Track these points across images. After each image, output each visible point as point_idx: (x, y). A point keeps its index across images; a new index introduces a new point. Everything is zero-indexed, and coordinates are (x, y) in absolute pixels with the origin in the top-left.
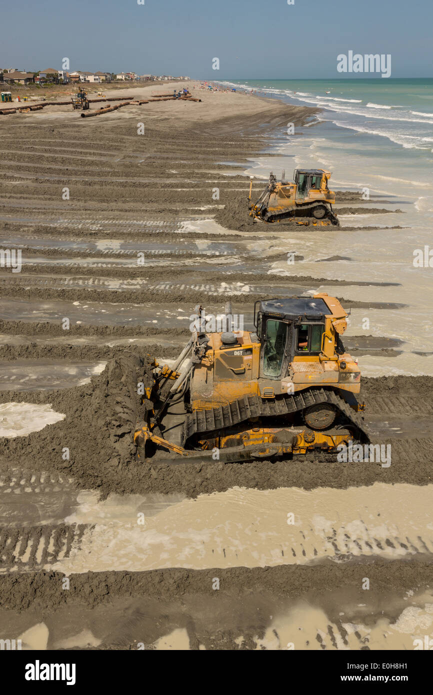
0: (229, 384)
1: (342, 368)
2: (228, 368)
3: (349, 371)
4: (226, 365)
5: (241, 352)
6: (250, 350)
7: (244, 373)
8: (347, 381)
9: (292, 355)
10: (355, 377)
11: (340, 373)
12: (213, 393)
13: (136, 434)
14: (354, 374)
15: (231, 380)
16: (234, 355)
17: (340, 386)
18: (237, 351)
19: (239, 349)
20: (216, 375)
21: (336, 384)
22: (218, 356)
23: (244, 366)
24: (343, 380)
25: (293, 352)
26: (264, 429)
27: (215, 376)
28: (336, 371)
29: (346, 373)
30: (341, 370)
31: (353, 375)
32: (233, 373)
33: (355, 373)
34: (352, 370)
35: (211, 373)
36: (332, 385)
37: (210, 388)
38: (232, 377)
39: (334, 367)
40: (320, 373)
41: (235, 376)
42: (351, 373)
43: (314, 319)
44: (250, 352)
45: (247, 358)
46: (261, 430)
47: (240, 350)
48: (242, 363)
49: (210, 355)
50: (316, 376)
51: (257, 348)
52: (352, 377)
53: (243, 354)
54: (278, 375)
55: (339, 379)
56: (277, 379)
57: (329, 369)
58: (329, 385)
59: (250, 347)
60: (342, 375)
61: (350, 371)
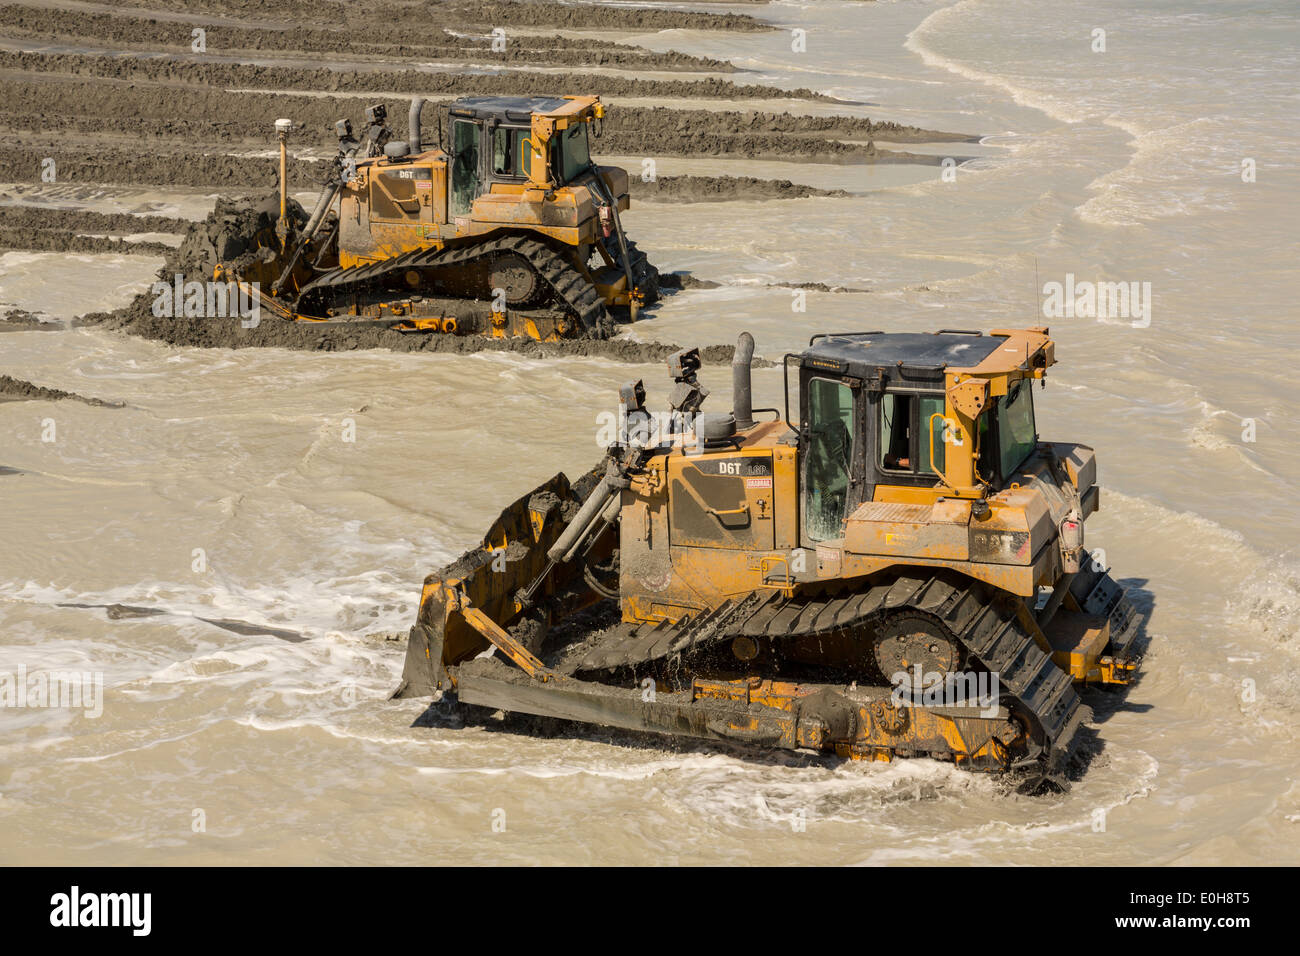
0: (712, 555)
1: (978, 517)
2: (707, 508)
3: (998, 525)
4: (701, 501)
5: (738, 465)
6: (765, 464)
7: (747, 527)
8: (994, 557)
9: (870, 481)
10: (1017, 547)
11: (972, 533)
12: (671, 581)
14: (1011, 538)
15: (714, 543)
16: (718, 472)
17: (976, 571)
18: (727, 461)
19: (731, 455)
20: (676, 527)
21: (964, 564)
22: (676, 472)
23: (746, 506)
24: (983, 553)
25: (870, 470)
26: (774, 684)
27: (672, 529)
28: (959, 524)
29: (988, 533)
30: (975, 523)
31: (1008, 539)
32: (720, 527)
33: (1015, 535)
34: (1005, 525)
35: (660, 517)
36: (950, 565)
37: (664, 563)
38: (718, 537)
39: (958, 514)
40: (915, 527)
41: (727, 534)
42: (1002, 533)
43: (923, 382)
44: (762, 468)
45: (756, 485)
46: (767, 685)
47: (733, 460)
48: (742, 497)
49: (655, 467)
50: (904, 537)
51: (785, 460)
52: (1007, 546)
53: (744, 472)
55: (972, 550)
57: (943, 518)
58: (944, 564)
59: (768, 454)
60: (977, 537)
61: (999, 528)
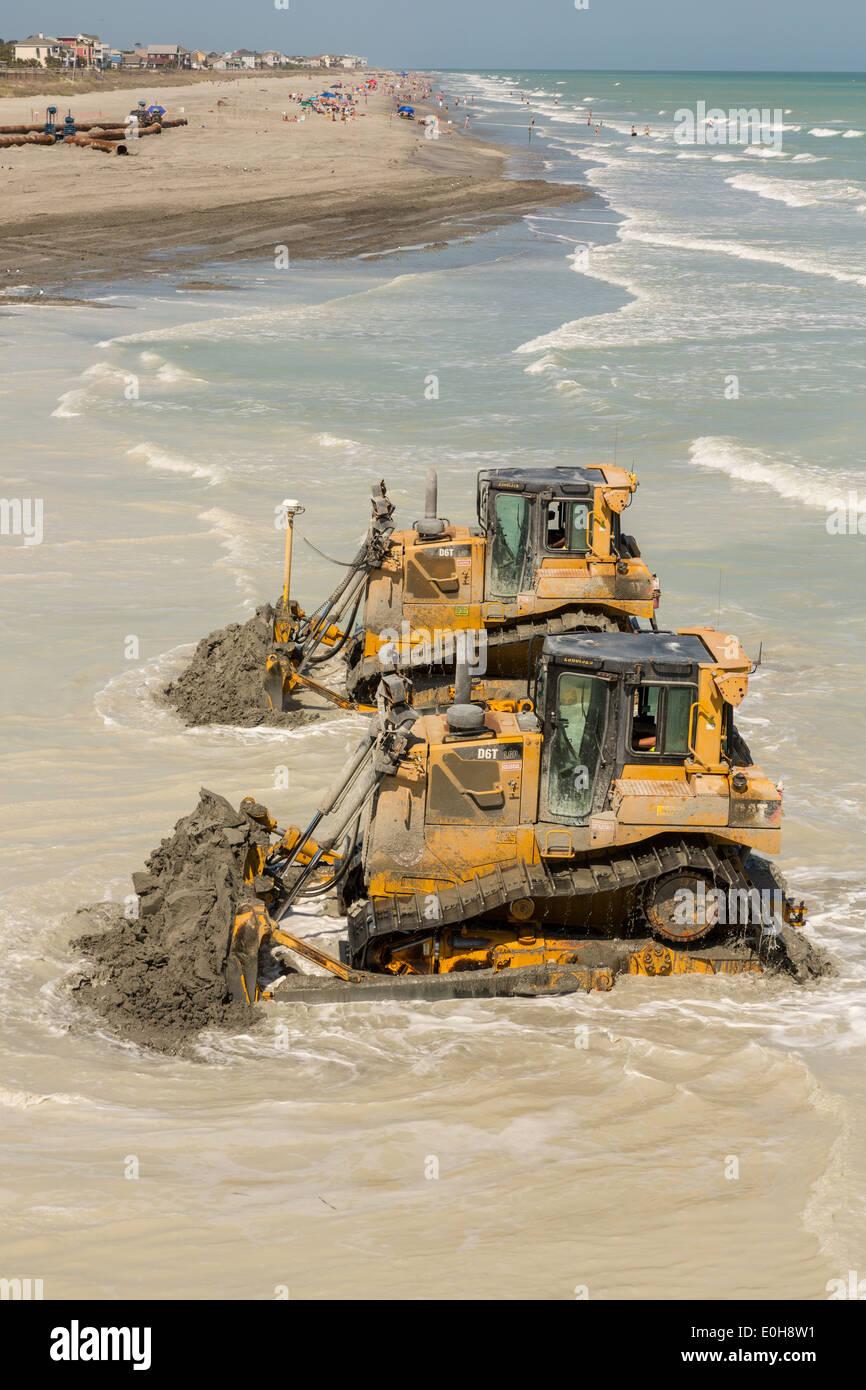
0: (464, 831)
1: (737, 790)
2: (462, 790)
3: (754, 795)
4: (458, 784)
5: (495, 751)
6: (516, 749)
7: (500, 807)
8: (749, 822)
9: (619, 762)
10: (770, 813)
11: (733, 803)
12: (422, 856)
13: (240, 920)
14: (766, 806)
15: (467, 822)
16: (476, 757)
17: (732, 834)
18: (485, 748)
19: (489, 743)
20: (433, 808)
21: (724, 830)
22: (437, 759)
23: (500, 787)
24: (741, 820)
25: (621, 753)
26: (548, 941)
27: (430, 810)
28: (722, 797)
29: (747, 802)
30: (736, 796)
31: (762, 807)
32: (475, 807)
33: (770, 803)
34: (761, 796)
35: (419, 802)
36: (711, 831)
37: (417, 841)
38: (470, 815)
39: (717, 788)
40: (683, 801)
41: (481, 813)
42: (759, 802)
43: (672, 675)
44: (516, 753)
45: (508, 766)
46: (540, 943)
47: (491, 747)
48: (497, 778)
49: (418, 754)
50: (673, 809)
51: (533, 745)
52: (762, 813)
53: (500, 757)
54: (585, 813)
55: (731, 817)
56: (582, 824)
57: (707, 793)
58: (706, 830)
59: (518, 740)
60: (737, 806)
61: (755, 798)
